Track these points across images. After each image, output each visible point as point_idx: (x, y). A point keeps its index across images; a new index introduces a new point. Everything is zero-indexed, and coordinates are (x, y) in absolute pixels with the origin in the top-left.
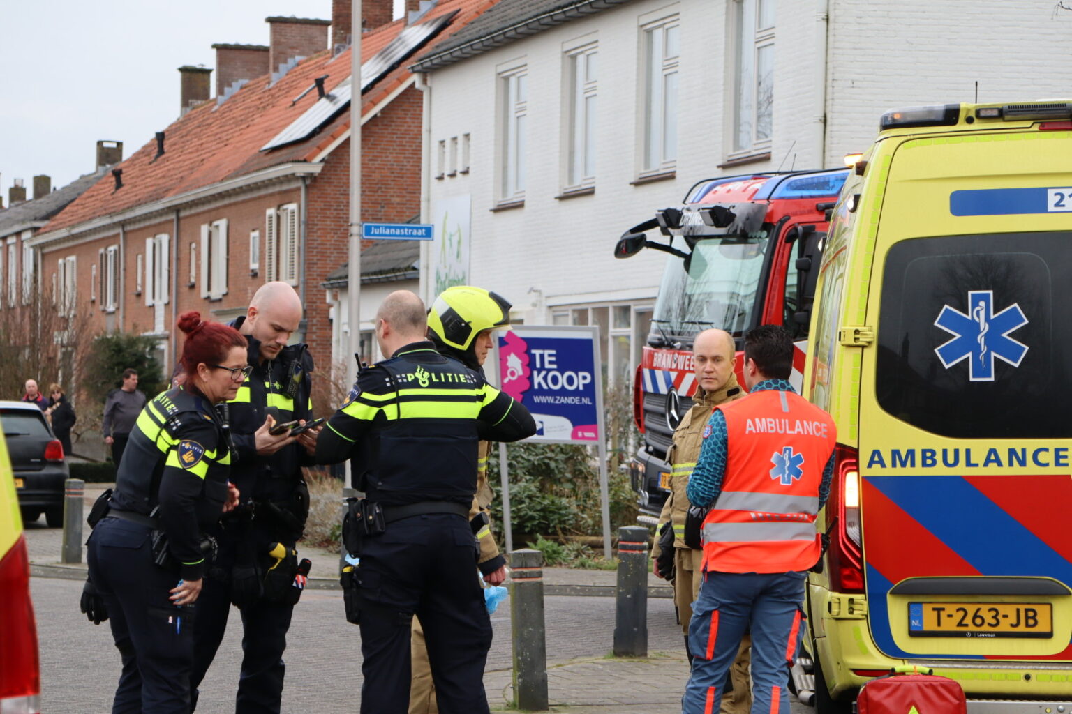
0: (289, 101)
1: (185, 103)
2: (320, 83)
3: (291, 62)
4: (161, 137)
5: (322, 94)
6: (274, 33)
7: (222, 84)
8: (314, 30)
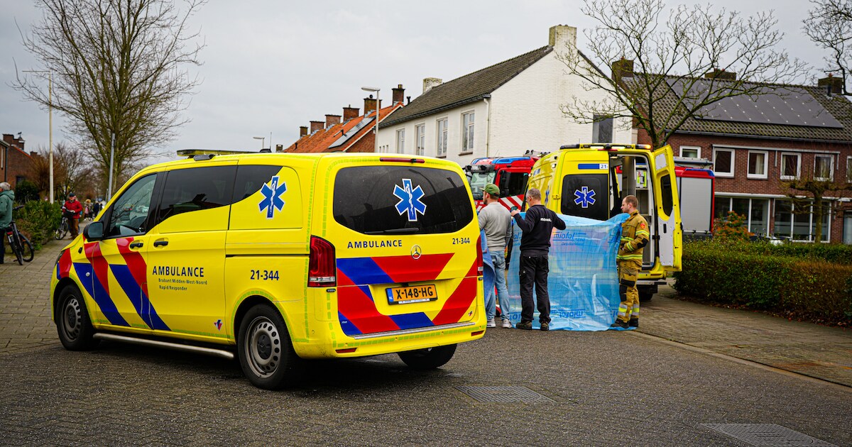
0: (332, 136)
1: (301, 136)
2: (342, 131)
3: (331, 126)
4: (296, 144)
5: (343, 134)
6: (327, 118)
7: (312, 131)
8: (337, 118)
